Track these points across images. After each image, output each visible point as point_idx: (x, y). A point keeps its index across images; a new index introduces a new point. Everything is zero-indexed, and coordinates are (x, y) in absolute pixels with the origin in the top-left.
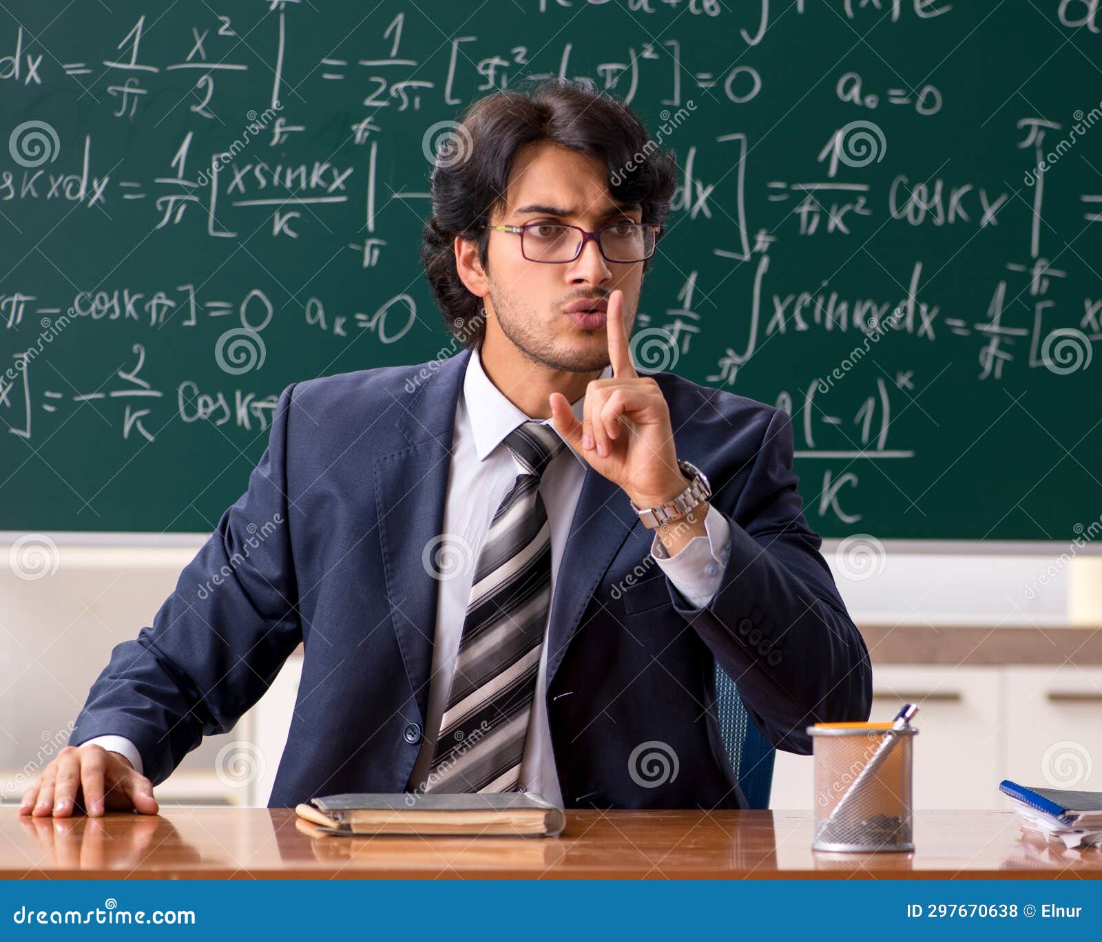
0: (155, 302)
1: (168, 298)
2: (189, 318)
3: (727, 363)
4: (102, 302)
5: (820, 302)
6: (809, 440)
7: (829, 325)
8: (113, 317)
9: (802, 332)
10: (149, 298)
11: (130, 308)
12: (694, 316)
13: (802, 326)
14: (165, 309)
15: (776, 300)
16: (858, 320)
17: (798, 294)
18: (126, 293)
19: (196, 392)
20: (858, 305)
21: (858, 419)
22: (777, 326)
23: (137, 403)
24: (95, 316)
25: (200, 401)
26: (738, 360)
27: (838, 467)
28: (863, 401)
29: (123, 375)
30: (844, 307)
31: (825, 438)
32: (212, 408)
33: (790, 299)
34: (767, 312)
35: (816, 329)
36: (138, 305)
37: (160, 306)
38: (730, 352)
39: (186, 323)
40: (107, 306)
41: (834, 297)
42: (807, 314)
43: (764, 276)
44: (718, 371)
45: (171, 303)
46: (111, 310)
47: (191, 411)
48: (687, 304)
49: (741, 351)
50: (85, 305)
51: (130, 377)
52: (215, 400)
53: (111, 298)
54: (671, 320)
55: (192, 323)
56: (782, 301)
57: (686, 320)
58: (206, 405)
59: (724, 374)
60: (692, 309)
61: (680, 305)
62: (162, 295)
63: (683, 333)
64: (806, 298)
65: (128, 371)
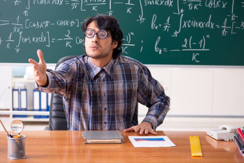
0: (71, 22)
1: (74, 22)
2: (77, 25)
3: (175, 33)
4: (62, 22)
5: (193, 22)
6: (190, 47)
7: (194, 26)
8: (64, 25)
9: (189, 27)
10: (70, 22)
11: (67, 24)
12: (169, 25)
13: (189, 26)
14: (73, 24)
15: (184, 22)
16: (199, 25)
17: (188, 20)
18: (66, 21)
19: (79, 38)
20: (199, 22)
21: (199, 43)
22: (185, 26)
23: (69, 41)
24: (61, 25)
25: (80, 40)
26: (178, 33)
27: (196, 52)
28: (200, 40)
29: (66, 36)
30: (197, 23)
31: (193, 47)
32: (82, 41)
33: (187, 21)
34: (183, 24)
35: (192, 27)
36: (69, 23)
37: (72, 23)
38: (176, 31)
39: (77, 26)
40: (63, 23)
41: (195, 21)
42: (190, 24)
43: (182, 17)
44: (174, 35)
45: (75, 23)
46: (64, 24)
47: (78, 42)
48: (168, 23)
49: (178, 31)
50: (59, 23)
51: (67, 36)
52: (82, 40)
53: (64, 22)
54: (165, 25)
55: (78, 26)
56: (185, 22)
57: (168, 25)
58: (81, 41)
59: (175, 35)
60: (169, 23)
61: (167, 23)
62: (73, 21)
63: (167, 28)
64: (190, 21)
65: (67, 35)
